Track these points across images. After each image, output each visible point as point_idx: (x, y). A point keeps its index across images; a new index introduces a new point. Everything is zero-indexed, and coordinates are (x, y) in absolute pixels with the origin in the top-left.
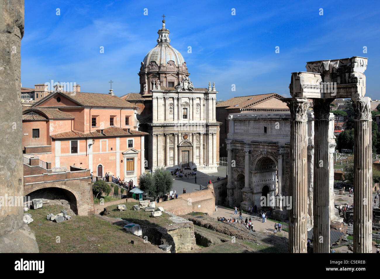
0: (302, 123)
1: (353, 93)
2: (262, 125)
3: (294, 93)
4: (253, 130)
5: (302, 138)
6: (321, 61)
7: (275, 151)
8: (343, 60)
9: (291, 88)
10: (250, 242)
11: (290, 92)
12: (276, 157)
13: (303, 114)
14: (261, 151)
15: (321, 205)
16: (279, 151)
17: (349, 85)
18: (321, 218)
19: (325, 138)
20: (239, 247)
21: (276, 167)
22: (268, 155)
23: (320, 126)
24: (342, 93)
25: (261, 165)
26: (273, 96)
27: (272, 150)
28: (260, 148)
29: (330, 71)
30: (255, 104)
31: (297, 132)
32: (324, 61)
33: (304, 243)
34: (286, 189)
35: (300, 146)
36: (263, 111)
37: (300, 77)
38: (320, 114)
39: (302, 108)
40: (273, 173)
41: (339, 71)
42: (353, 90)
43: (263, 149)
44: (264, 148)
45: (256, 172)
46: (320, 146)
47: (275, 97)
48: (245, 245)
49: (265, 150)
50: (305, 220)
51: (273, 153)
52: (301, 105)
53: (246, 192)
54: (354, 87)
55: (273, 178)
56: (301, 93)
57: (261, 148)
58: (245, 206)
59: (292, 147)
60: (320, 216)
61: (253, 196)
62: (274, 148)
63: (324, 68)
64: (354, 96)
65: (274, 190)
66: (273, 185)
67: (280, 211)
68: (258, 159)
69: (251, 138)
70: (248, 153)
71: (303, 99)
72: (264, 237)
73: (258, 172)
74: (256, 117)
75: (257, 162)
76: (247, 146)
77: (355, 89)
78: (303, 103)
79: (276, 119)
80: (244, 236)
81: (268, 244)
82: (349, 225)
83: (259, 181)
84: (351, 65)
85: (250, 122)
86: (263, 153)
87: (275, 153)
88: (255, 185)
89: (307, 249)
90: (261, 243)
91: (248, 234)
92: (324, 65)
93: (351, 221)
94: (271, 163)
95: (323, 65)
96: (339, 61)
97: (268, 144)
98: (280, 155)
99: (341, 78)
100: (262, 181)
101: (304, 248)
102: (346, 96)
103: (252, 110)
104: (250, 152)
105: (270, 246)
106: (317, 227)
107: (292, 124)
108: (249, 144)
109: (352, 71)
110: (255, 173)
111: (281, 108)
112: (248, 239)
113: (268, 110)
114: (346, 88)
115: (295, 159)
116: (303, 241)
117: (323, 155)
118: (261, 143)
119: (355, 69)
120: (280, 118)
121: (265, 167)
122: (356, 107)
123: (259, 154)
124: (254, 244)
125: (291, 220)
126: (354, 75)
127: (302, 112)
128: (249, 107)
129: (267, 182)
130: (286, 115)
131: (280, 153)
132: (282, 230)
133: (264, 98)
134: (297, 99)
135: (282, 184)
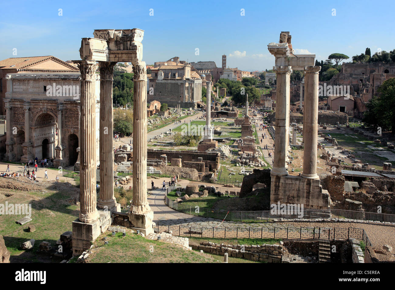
0: (91, 82)
1: (133, 58)
2: (42, 84)
3: (84, 56)
4: (33, 89)
5: (91, 95)
6: (107, 30)
7: (55, 107)
8: (125, 30)
9: (81, 52)
10: (36, 192)
11: (81, 55)
12: (55, 113)
13: (92, 75)
14: (41, 108)
15: (106, 151)
16: (59, 107)
17: (130, 51)
18: (106, 162)
19: (110, 95)
20: (26, 199)
21: (55, 122)
22: (48, 111)
23: (105, 85)
24: (124, 58)
25: (41, 120)
26: (50, 58)
27: (52, 107)
28: (39, 105)
29: (114, 38)
30: (32, 65)
31: (87, 91)
32: (109, 30)
33: (94, 185)
34: (65, 140)
35: (89, 102)
36: (40, 72)
37: (89, 42)
38: (106, 75)
39: (92, 70)
40: (52, 127)
41: (122, 39)
42: (133, 55)
43: (43, 107)
44: (44, 105)
45: (36, 127)
46: (105, 102)
47: (51, 60)
48: (32, 196)
49: (45, 107)
50: (94, 166)
51: (53, 109)
52: (91, 67)
53: (26, 147)
54: (134, 53)
55: (52, 131)
56: (90, 56)
57: (41, 105)
58: (26, 160)
59: (82, 104)
60: (105, 161)
61: (34, 150)
62: (54, 104)
63: (109, 36)
64: (134, 61)
65: (54, 142)
66: (53, 138)
67: (60, 160)
68: (38, 115)
69: (30, 96)
70: (28, 110)
71: (93, 62)
72: (48, 185)
73: (38, 127)
74: (36, 77)
75: (37, 118)
76: (27, 104)
77: (135, 55)
78: (93, 65)
79: (55, 79)
80: (29, 188)
81: (53, 191)
82: (118, 164)
83: (39, 136)
84: (132, 35)
85: (30, 81)
86: (43, 110)
87: (54, 109)
88: (35, 139)
89: (96, 190)
90: (47, 191)
91: (32, 185)
92: (110, 33)
93: (119, 161)
94: (50, 118)
95: (108, 33)
96: (122, 31)
97: (47, 102)
98: (60, 111)
99: (124, 45)
100: (42, 135)
101: (94, 190)
102: (127, 60)
103: (29, 70)
104: (29, 109)
105: (55, 192)
106: (103, 170)
107: (83, 83)
108: (29, 102)
109: (133, 40)
110: (35, 129)
111: (57, 69)
112: (34, 189)
113: (45, 71)
114: (128, 53)
115: (85, 114)
116: (93, 184)
117: (108, 110)
118: (41, 101)
119: (135, 39)
120: (59, 78)
121: (45, 122)
122: (135, 70)
123: (39, 111)
124: (39, 193)
125: (82, 167)
126: (134, 43)
127: (91, 73)
128: (26, 68)
129: (47, 136)
130: (65, 76)
131: (59, 109)
132: (63, 176)
133: (41, 60)
134: (87, 61)
135: (61, 136)
